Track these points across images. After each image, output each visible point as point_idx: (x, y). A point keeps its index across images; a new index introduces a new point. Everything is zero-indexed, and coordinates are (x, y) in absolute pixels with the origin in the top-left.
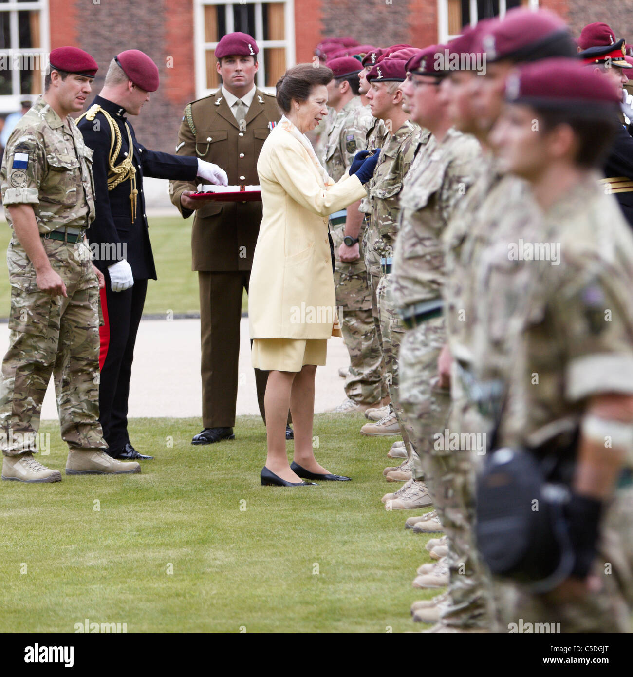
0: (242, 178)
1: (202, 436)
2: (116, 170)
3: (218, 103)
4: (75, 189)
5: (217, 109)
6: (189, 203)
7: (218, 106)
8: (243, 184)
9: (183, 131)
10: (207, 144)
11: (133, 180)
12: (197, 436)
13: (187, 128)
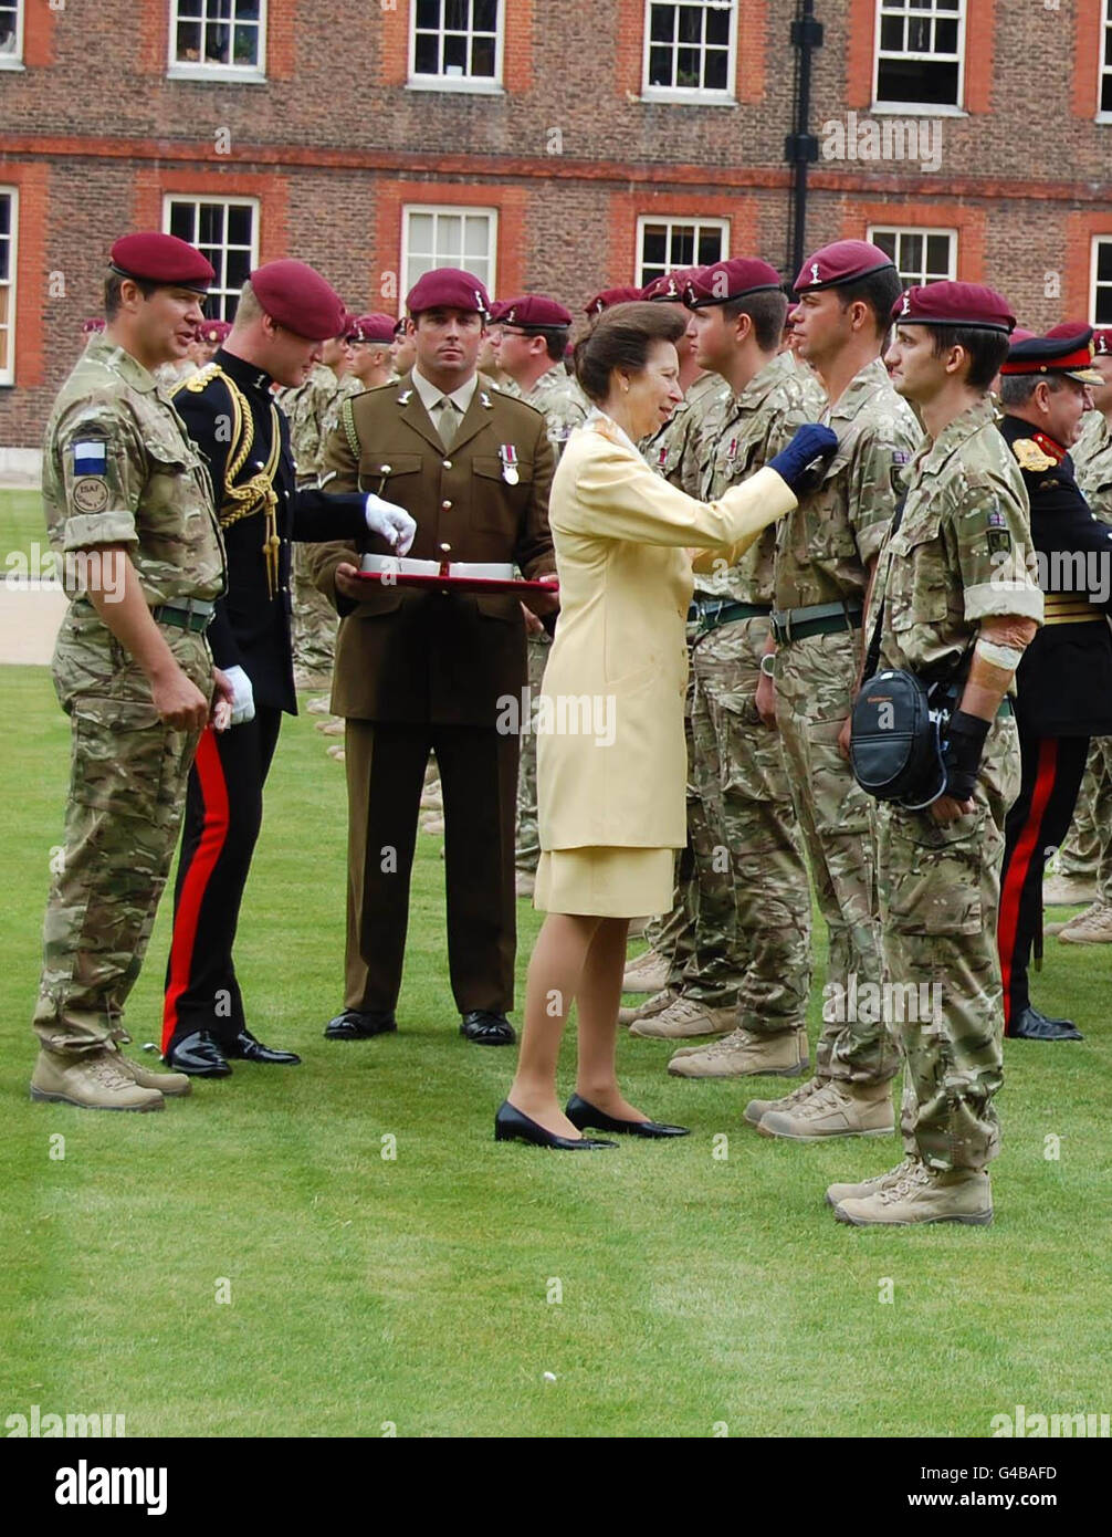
0: (445, 547)
1: (345, 1021)
2: (236, 493)
3: (404, 401)
4: (198, 511)
5: (403, 413)
6: (351, 587)
7: (404, 405)
8: (446, 559)
9: (333, 449)
10: (380, 478)
11: (271, 517)
12: (337, 1021)
13: (342, 445)
